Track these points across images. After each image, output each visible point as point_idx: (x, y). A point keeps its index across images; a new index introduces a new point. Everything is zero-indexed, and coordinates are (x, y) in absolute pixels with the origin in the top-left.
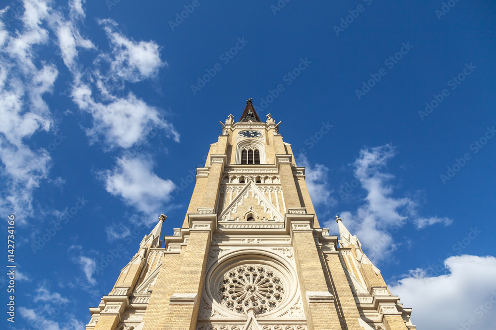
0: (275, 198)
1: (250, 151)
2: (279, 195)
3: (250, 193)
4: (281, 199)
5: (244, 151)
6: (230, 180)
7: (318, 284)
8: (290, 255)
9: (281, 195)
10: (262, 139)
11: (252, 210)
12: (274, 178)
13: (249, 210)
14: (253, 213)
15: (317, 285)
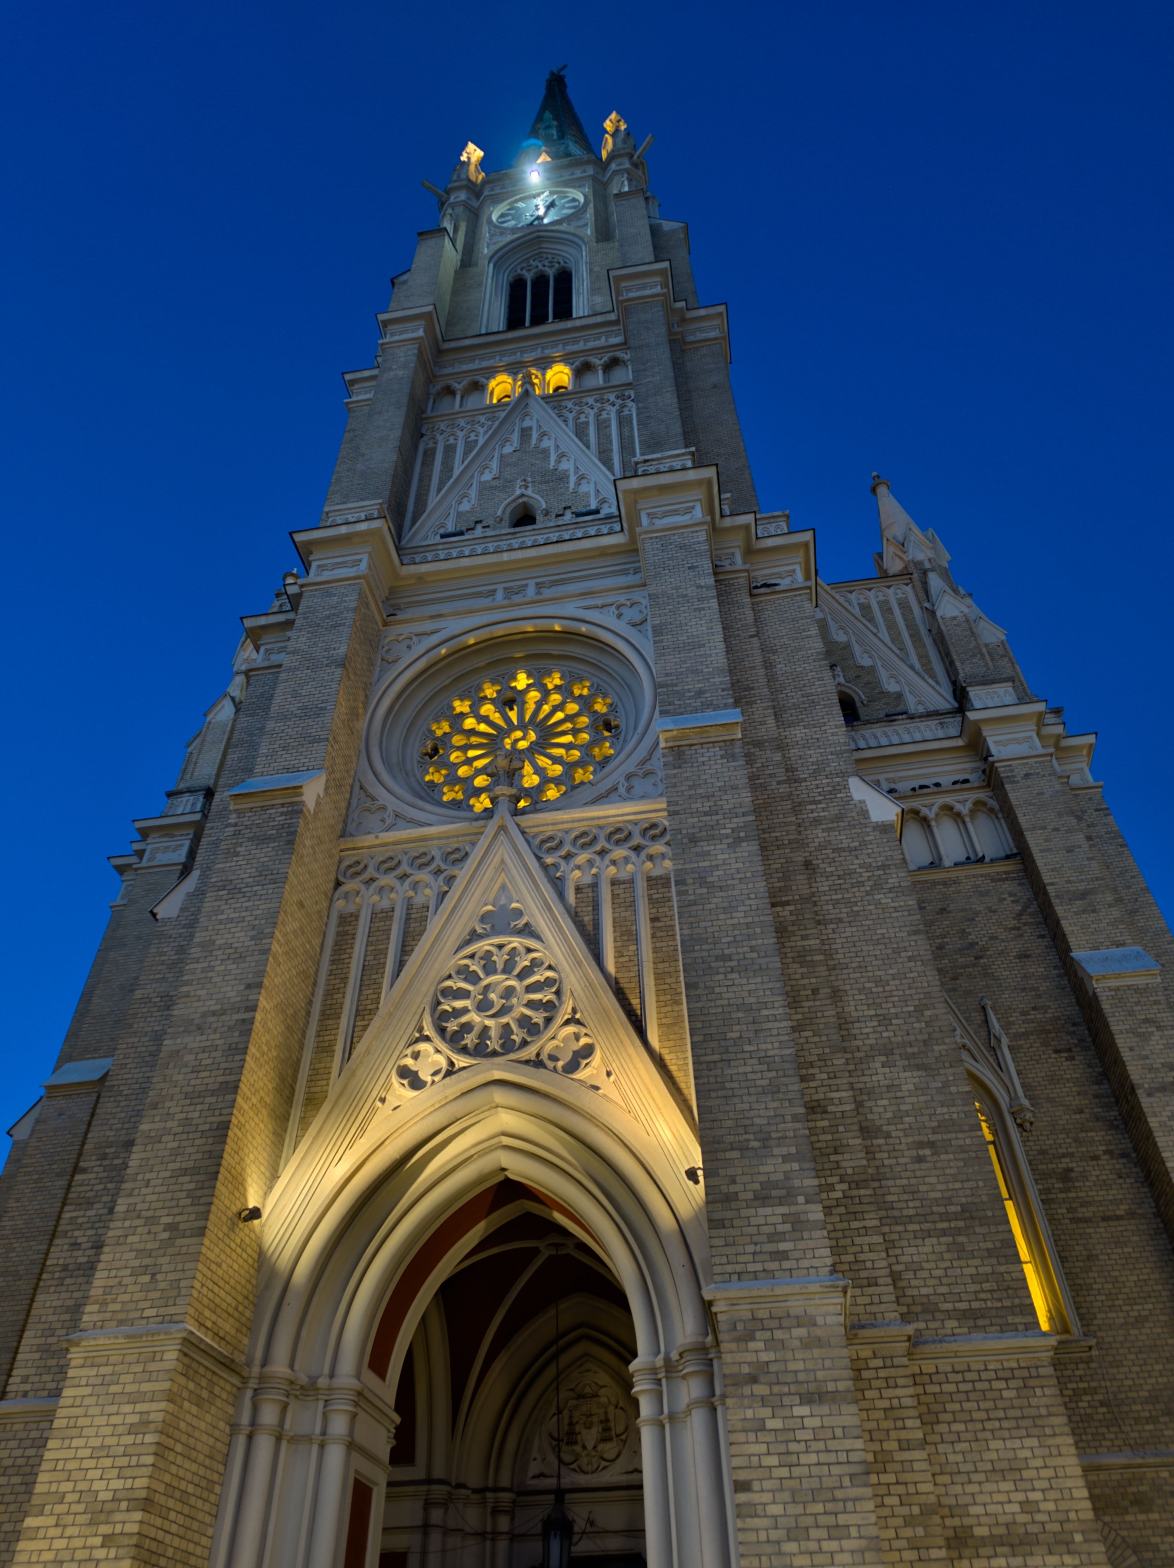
0: (609, 437)
1: (541, 281)
2: (624, 422)
3: (525, 433)
4: (632, 437)
5: (517, 287)
6: (458, 397)
7: (705, 692)
8: (638, 618)
9: (631, 423)
10: (581, 223)
11: (529, 492)
12: (612, 364)
13: (518, 492)
14: (531, 502)
15: (700, 693)
